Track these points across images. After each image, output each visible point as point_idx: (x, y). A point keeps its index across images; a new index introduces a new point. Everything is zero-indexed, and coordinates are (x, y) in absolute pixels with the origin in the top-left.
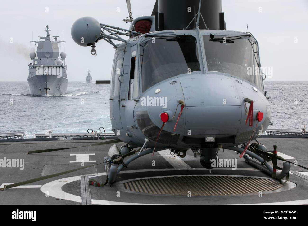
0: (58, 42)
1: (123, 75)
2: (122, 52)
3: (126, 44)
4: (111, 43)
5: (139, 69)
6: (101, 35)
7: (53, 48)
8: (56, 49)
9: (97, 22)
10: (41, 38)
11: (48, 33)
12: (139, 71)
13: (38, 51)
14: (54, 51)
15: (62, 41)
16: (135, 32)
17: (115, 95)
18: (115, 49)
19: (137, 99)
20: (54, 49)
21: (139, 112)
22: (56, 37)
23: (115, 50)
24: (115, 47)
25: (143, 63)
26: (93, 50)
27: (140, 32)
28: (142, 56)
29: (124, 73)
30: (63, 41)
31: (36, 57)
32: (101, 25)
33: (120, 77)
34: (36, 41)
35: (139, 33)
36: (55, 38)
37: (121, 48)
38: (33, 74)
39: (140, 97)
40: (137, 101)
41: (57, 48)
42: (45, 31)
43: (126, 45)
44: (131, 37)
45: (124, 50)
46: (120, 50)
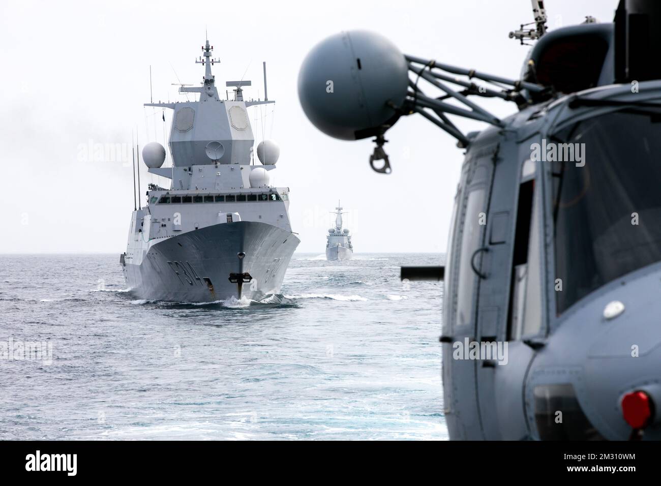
0: (248, 104)
1: (487, 250)
2: (487, 161)
3: (500, 133)
4: (448, 127)
5: (545, 226)
6: (408, 98)
7: (233, 126)
8: (242, 130)
9: (393, 50)
10: (183, 89)
11: (208, 70)
12: (546, 235)
13: (176, 140)
14: (235, 136)
15: (263, 99)
16: (538, 87)
17: (458, 322)
18: (464, 150)
19: (536, 340)
20: (237, 129)
21: (542, 390)
22: (238, 86)
23: (464, 154)
24: (464, 142)
25: (562, 205)
26: (379, 154)
27: (552, 87)
28: (557, 180)
29: (494, 240)
30: (266, 99)
31: (169, 163)
32: (409, 59)
33: (479, 254)
34: (166, 102)
35: (550, 92)
36: (236, 88)
37: (484, 148)
38: (165, 225)
39: (548, 331)
40: (537, 347)
41: (246, 127)
42: (197, 62)
43: (502, 138)
44: (522, 106)
45: (492, 156)
46: (479, 156)
